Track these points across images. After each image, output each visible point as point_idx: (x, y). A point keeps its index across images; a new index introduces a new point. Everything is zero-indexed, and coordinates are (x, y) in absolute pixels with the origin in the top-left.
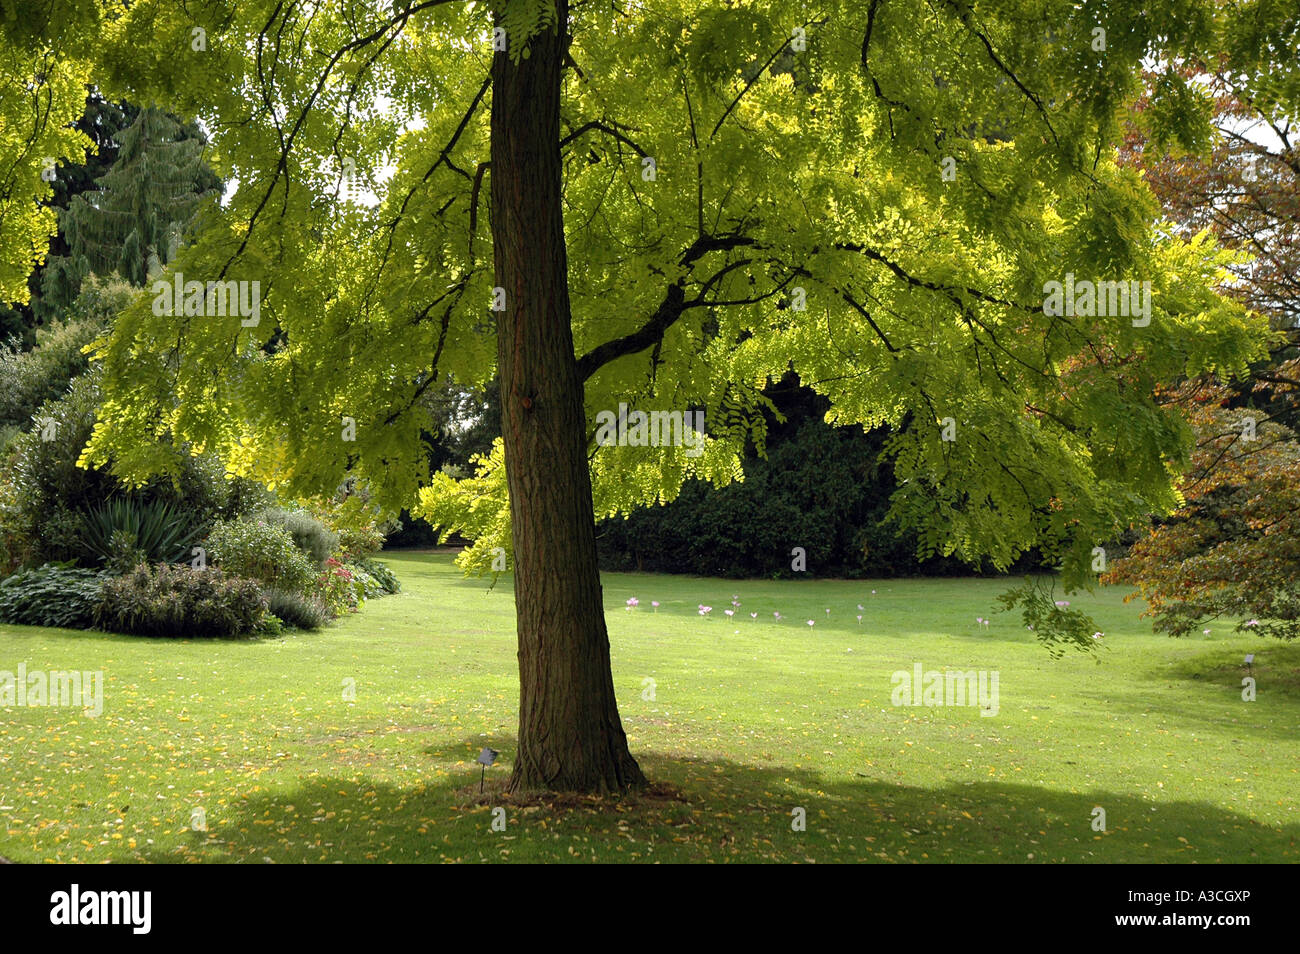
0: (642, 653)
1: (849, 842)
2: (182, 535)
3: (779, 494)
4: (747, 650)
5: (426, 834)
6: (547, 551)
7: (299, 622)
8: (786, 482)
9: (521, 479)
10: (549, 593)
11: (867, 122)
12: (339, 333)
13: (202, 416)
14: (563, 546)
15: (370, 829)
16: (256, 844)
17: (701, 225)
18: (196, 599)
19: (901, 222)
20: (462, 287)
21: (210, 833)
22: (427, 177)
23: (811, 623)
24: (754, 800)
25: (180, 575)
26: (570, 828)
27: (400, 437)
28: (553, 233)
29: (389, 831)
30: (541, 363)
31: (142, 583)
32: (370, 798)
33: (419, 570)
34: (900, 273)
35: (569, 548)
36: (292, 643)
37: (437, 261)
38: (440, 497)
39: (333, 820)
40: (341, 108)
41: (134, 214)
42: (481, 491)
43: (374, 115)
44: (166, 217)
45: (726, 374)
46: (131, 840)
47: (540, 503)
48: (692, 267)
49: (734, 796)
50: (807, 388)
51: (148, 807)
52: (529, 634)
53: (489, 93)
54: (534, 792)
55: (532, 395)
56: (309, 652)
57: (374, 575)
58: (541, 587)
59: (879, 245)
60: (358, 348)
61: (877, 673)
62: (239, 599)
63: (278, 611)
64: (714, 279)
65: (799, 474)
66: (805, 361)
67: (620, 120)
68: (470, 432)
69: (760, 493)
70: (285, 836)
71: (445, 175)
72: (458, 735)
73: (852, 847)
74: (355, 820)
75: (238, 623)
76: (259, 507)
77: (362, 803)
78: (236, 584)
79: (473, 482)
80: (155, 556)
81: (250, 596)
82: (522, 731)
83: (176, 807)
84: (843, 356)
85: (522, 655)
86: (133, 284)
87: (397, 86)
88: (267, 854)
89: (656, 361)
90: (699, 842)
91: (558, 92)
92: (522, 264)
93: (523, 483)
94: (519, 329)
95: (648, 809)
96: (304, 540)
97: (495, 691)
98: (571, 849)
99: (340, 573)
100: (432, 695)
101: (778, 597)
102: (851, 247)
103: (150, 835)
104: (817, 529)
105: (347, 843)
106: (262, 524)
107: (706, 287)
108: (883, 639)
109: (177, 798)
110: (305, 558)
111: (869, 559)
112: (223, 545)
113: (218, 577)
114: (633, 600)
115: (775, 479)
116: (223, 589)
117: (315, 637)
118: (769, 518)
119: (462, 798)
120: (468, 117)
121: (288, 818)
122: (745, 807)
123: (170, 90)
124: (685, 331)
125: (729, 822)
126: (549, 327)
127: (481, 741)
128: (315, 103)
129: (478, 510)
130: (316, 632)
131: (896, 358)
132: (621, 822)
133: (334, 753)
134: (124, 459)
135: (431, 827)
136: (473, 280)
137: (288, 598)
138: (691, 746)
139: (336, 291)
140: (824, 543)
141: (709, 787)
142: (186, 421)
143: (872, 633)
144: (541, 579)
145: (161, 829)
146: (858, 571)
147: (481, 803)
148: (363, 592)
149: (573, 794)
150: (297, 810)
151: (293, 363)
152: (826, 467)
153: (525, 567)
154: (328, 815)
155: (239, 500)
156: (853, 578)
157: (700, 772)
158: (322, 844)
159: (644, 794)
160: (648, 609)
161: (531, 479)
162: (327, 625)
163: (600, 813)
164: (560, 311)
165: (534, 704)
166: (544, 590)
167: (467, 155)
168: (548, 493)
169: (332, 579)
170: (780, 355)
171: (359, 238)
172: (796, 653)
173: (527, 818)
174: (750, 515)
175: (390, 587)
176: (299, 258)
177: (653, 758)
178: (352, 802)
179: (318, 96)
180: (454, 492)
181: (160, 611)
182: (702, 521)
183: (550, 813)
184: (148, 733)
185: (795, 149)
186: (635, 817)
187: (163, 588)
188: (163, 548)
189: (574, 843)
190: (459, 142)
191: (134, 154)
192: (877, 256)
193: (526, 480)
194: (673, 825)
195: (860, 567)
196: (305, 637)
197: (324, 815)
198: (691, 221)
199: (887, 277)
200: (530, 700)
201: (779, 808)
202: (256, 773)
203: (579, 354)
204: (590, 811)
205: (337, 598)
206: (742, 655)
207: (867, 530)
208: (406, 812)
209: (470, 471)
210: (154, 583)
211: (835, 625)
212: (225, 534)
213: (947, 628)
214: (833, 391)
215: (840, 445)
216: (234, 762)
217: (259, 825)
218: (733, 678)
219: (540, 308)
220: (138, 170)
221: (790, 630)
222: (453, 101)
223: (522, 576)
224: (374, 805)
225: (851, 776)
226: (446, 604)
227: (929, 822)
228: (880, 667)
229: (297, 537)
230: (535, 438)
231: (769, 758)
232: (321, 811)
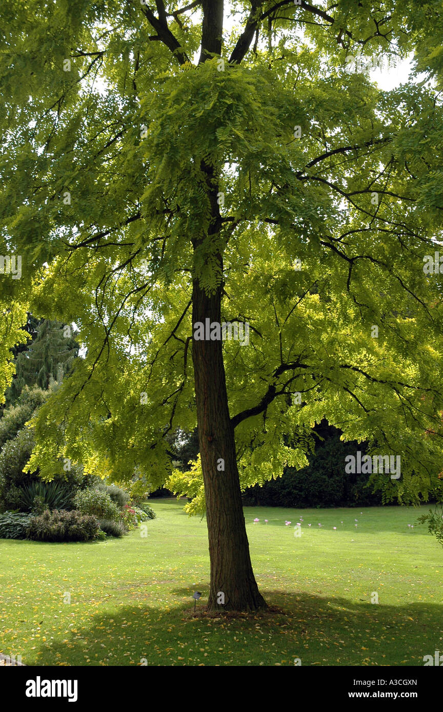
0: (261, 544)
1: (359, 632)
2: (63, 497)
3: (318, 470)
4: (307, 541)
5: (171, 632)
6: (221, 503)
7: (114, 534)
8: (321, 465)
9: (208, 472)
10: (221, 521)
11: (351, 312)
12: (131, 410)
13: (76, 448)
14: (228, 501)
15: (147, 630)
16: (98, 638)
17: (282, 359)
18: (70, 525)
19: (367, 355)
20: (181, 388)
21: (77, 633)
22: (166, 342)
23: (335, 528)
24: (315, 613)
25: (63, 514)
26: (234, 628)
27: (157, 454)
28: (219, 366)
29: (155, 631)
30: (215, 421)
31: (47, 518)
32: (146, 615)
33: (164, 507)
34: (368, 377)
35: (230, 501)
36: (110, 543)
37: (170, 379)
38: (175, 480)
39: (130, 626)
40: (131, 315)
41: (43, 360)
42: (193, 477)
43: (146, 318)
44: (56, 361)
45: (296, 422)
46: (44, 637)
47: (217, 482)
48: (279, 377)
49: (306, 611)
50: (332, 426)
51: (51, 621)
52: (214, 540)
53: (191, 306)
54: (218, 611)
55: (212, 435)
56: (118, 547)
57: (144, 511)
58: (218, 519)
59: (358, 365)
60: (139, 416)
61: (365, 551)
62: (88, 524)
63: (104, 529)
64: (289, 382)
65: (327, 461)
66: (330, 414)
67: (247, 315)
68: (184, 447)
69: (310, 470)
70: (110, 634)
71: (173, 341)
72: (183, 585)
73: (360, 635)
74: (140, 625)
75: (88, 535)
76: (95, 484)
77: (143, 617)
78: (86, 518)
79: (190, 473)
80: (52, 506)
81: (92, 523)
82: (211, 583)
83: (63, 621)
84: (347, 411)
85: (211, 549)
86: (43, 389)
87: (153, 305)
88: (103, 643)
89: (265, 418)
90: (292, 633)
91: (220, 305)
92: (206, 379)
93: (209, 474)
94: (206, 406)
95: (268, 618)
96: (115, 497)
97: (199, 563)
98: (235, 638)
99: (130, 511)
100: (171, 566)
101: (320, 516)
102: (346, 366)
103: (52, 635)
104: (335, 486)
105: (137, 637)
106: (97, 492)
107: (285, 385)
108: (367, 535)
109: (63, 617)
110: (115, 505)
111: (359, 498)
112: (81, 501)
113: (79, 515)
114: (257, 519)
115: (316, 464)
116: (81, 520)
117: (120, 540)
118: (314, 481)
119: (186, 614)
120: (182, 317)
121: (111, 625)
122: (311, 616)
123: (62, 313)
124: (277, 403)
125: (304, 623)
126: (218, 405)
127: (194, 588)
128: (120, 314)
129: (192, 485)
130: (121, 538)
131: (368, 415)
132: (257, 624)
133: (130, 594)
134: (44, 470)
135: (173, 628)
136: (186, 386)
137: (108, 523)
138: (286, 587)
139: (129, 393)
140: (338, 491)
141: (295, 606)
142: (69, 452)
143: (361, 532)
144: (218, 515)
145: (56, 632)
146: (354, 504)
147: (195, 617)
148: (140, 519)
149: (235, 612)
150: (115, 621)
151: (113, 424)
152: (338, 458)
153: (211, 510)
154: (129, 624)
155: (87, 482)
156: (352, 507)
157: (290, 600)
158: (126, 637)
159: (267, 611)
160: (264, 523)
161: (213, 472)
162: (125, 535)
163: (247, 620)
164: (224, 398)
165: (217, 571)
166: (220, 520)
167: (182, 333)
168: (220, 478)
169: (127, 514)
170: (319, 412)
171: (138, 370)
172: (329, 542)
173: (215, 623)
174: (306, 480)
175: (151, 516)
176: (115, 380)
177: (269, 593)
178: (138, 617)
179: (121, 311)
180: (181, 477)
181: (55, 531)
182: (285, 483)
183: (225, 621)
184: (51, 587)
185: (321, 326)
186: (263, 622)
187: (56, 521)
188: (56, 503)
189: (236, 635)
190: (179, 327)
191: (43, 335)
192: (357, 370)
193: (211, 472)
194: (280, 625)
195: (355, 502)
196: (116, 540)
197: (126, 624)
198: (278, 358)
199: (362, 378)
200: (215, 569)
201: (326, 617)
202: (97, 604)
203: (232, 416)
204: (243, 619)
205: (129, 522)
206: (306, 544)
207: (357, 486)
208: (162, 622)
209: (188, 468)
210: (52, 518)
211: (345, 529)
212: (82, 497)
213: (394, 529)
214: (343, 426)
215: (344, 448)
216: (87, 600)
217: (99, 629)
218: (302, 555)
219: (214, 397)
220: (45, 342)
221: (325, 531)
222: (177, 310)
223: (210, 514)
224: (148, 619)
225: (356, 600)
226: (175, 523)
227: (394, 622)
228: (366, 548)
229: (112, 496)
230: (214, 454)
231: (320, 592)
232: (125, 622)
